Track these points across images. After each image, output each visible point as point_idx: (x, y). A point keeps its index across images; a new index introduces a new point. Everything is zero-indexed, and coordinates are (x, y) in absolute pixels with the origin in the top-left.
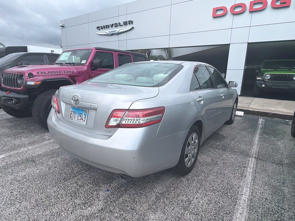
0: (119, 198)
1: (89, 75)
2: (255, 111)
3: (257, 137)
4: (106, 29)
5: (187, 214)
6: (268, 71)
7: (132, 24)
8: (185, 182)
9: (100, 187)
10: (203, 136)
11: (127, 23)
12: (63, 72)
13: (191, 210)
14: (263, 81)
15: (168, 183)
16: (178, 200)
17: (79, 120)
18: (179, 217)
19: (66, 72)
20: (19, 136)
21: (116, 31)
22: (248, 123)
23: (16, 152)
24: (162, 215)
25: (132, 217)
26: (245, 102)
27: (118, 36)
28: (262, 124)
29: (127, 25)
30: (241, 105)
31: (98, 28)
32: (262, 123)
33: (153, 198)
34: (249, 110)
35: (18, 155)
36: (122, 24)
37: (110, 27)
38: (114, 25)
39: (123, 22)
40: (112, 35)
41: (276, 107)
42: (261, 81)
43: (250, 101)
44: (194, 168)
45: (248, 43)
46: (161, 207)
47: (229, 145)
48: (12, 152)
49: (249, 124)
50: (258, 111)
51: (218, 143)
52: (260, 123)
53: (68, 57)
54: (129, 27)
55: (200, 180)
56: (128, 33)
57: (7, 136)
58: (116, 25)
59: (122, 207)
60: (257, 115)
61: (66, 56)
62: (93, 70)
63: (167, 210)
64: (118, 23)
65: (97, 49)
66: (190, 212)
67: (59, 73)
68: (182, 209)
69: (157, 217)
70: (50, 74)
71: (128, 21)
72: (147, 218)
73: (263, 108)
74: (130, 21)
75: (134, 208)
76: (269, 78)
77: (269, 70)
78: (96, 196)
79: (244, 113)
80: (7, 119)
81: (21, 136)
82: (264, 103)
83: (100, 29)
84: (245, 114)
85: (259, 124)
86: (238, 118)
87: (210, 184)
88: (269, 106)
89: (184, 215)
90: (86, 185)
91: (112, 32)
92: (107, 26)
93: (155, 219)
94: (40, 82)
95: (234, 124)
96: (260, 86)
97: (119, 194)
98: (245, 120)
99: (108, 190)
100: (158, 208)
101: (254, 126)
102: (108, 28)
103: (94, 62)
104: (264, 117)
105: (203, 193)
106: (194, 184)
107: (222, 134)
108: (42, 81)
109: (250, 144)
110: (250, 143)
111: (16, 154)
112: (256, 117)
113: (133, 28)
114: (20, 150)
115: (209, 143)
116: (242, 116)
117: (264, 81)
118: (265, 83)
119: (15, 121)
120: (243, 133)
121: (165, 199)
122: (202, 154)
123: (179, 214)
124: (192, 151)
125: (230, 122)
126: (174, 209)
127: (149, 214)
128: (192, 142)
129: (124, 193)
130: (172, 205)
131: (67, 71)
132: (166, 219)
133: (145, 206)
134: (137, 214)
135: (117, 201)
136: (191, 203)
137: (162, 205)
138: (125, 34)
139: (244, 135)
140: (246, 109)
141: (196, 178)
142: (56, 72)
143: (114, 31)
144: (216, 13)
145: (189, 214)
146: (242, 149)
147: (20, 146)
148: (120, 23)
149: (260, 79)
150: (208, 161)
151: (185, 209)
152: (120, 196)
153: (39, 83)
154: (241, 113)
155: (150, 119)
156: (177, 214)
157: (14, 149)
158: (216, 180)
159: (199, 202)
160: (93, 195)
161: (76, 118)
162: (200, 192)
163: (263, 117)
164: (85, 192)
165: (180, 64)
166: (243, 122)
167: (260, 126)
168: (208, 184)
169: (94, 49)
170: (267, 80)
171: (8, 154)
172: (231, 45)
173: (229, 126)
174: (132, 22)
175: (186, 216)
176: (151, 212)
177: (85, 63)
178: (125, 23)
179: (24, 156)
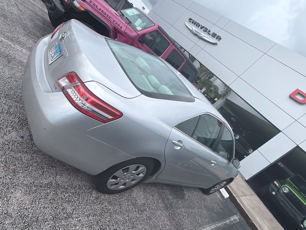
0: (20, 152)
1: (133, 43)
2: (241, 205)
3: (211, 228)
4: (195, 25)
5: (49, 224)
6: (291, 185)
7: (219, 40)
8: (93, 197)
9: (21, 129)
10: (154, 177)
11: (215, 36)
12: (112, 20)
13: (58, 225)
14: (279, 189)
15: (76, 183)
16: (62, 205)
17: (51, 56)
18: (38, 220)
19: (115, 22)
20: (32, 36)
21: (201, 34)
22: (221, 209)
23: (9, 43)
24: (28, 202)
25: (3, 177)
26: (242, 190)
27: (199, 39)
28: (231, 222)
29: (214, 37)
30: (236, 189)
31: (190, 19)
32: (233, 221)
33: (45, 182)
34: (236, 200)
35: (7, 47)
36: (211, 33)
37: (200, 27)
38: (204, 29)
39: (213, 32)
40: (196, 35)
41: (264, 222)
42: (276, 187)
43: (247, 193)
44: (118, 194)
45: (298, 146)
46: (39, 195)
47: (177, 208)
48: (7, 41)
49: (220, 211)
50: (243, 207)
51: (170, 197)
52: (232, 219)
53: (133, 14)
54: (213, 40)
55: (107, 209)
56: (209, 45)
57: (25, 28)
58: (206, 30)
59: (9, 161)
60: (238, 210)
61: (133, 13)
62: (139, 41)
63: (39, 203)
64: (208, 29)
65: (159, 27)
66: (55, 226)
67: (108, 18)
68: (51, 216)
69: (22, 199)
70: (100, 11)
71: (218, 35)
72: (12, 191)
73: (251, 210)
74: (219, 37)
75: (17, 172)
76: (285, 192)
77: (294, 185)
78: (6, 131)
79: (229, 197)
80: (44, 19)
81: (33, 38)
82: (257, 208)
83: (190, 22)
84: (230, 199)
85: (229, 219)
86: (219, 196)
87: (109, 221)
88: (258, 214)
89: (46, 221)
90: (14, 116)
91: (197, 32)
92: (198, 24)
93: (18, 199)
94: (84, 9)
95: (207, 197)
96: (270, 191)
97: (25, 150)
98: (222, 203)
99: (22, 137)
100: (35, 192)
101: (222, 216)
102: (197, 27)
103: (146, 35)
104: (242, 219)
105: (92, 222)
106: (98, 207)
107: (186, 193)
108: (86, 11)
109: (196, 226)
110: (198, 226)
111: (7, 45)
112: (235, 210)
113: (216, 44)
114: (14, 45)
115: (163, 189)
116: (224, 198)
117: (278, 191)
118: (277, 192)
119: (48, 26)
120: (205, 212)
121: (54, 192)
122: (144, 191)
123: (42, 217)
124: (128, 179)
125: (206, 192)
126: (46, 208)
127: (20, 190)
128: (133, 172)
129: (31, 152)
130: (50, 203)
131: (117, 23)
132: (26, 209)
133: (28, 180)
134: (10, 179)
135: (14, 153)
136: (68, 219)
137: (42, 194)
138: (206, 43)
139: (203, 214)
140: (235, 196)
141: (106, 204)
142: (107, 15)
143: (199, 33)
144: (296, 95)
145: (51, 226)
146: (182, 223)
147: (19, 43)
148: (210, 31)
149: (278, 185)
150: (139, 201)
151: (55, 218)
152: (23, 151)
153: (82, 9)
154: (226, 195)
155: (93, 110)
156: (41, 215)
157: (11, 40)
158: (119, 224)
159: (75, 226)
160: (5, 128)
161: (51, 53)
162: (90, 218)
163: (241, 217)
164: (3, 120)
165: (194, 97)
166: (218, 204)
167: (228, 221)
168: (108, 220)
169: (157, 26)
170: (282, 192)
171: (2, 38)
172: (280, 133)
173: (201, 194)
174: (220, 39)
175: (45, 225)
176: (23, 190)
177: (138, 30)
178: (214, 35)
179: (10, 52)
